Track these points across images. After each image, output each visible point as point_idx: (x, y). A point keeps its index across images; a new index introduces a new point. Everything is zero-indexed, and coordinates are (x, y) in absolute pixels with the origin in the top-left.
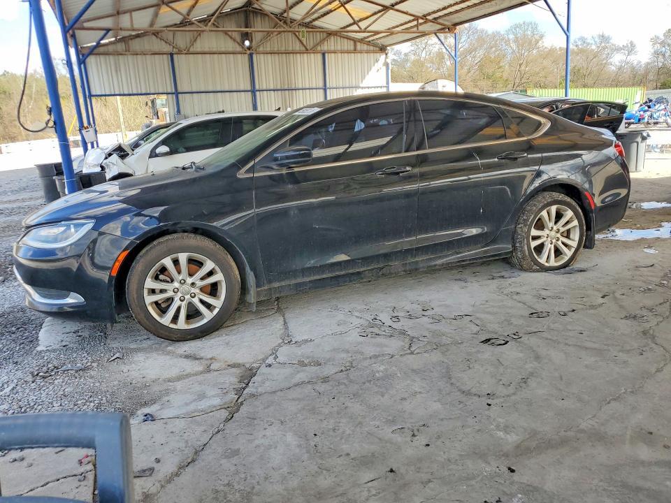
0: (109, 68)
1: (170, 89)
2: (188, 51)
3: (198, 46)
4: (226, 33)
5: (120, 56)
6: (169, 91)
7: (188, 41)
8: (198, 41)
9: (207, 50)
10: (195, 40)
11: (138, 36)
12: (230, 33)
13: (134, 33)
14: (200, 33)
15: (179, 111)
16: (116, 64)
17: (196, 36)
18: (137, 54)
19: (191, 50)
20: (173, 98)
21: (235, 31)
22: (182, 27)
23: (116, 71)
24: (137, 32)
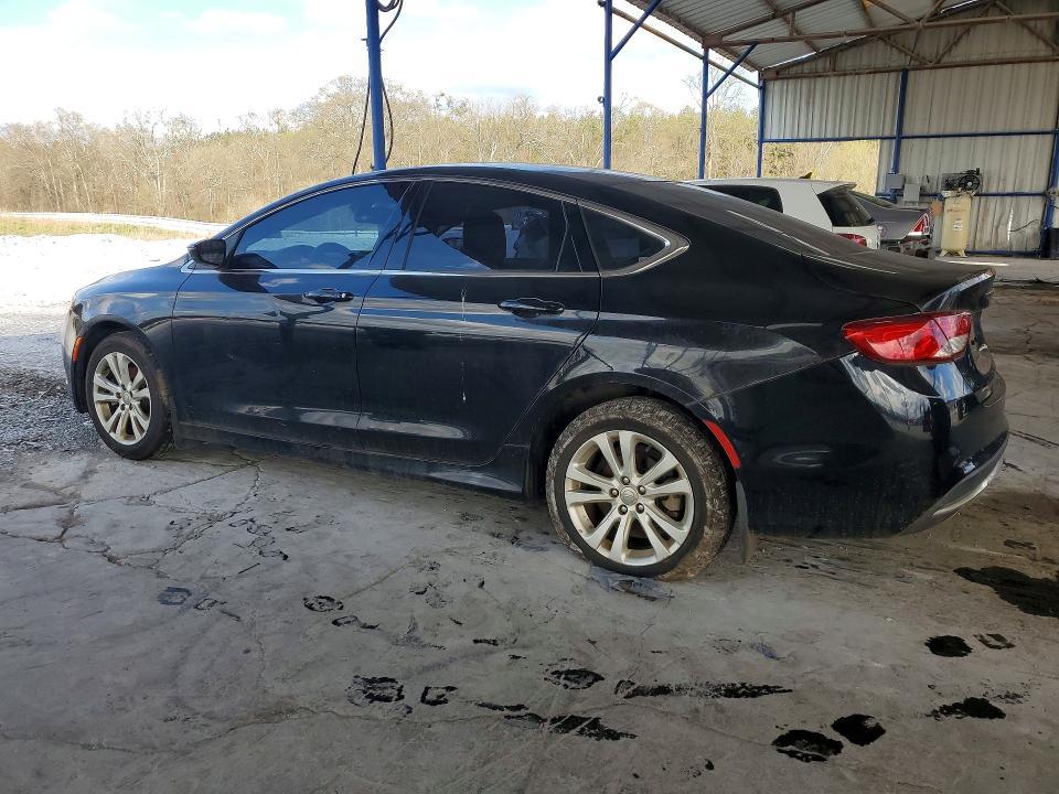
0: (798, 98)
1: (889, 128)
2: (939, 62)
3: (958, 54)
4: (1023, 23)
5: (819, 80)
6: (887, 134)
7: (943, 44)
8: (963, 42)
9: (975, 58)
10: (956, 43)
11: (853, 45)
12: (1032, 24)
13: (848, 40)
14: (968, 29)
15: (896, 169)
16: (809, 91)
17: (959, 33)
18: (845, 75)
19: (945, 60)
20: (891, 145)
21: (1041, 18)
22: (937, 20)
23: (808, 103)
24: (854, 38)
